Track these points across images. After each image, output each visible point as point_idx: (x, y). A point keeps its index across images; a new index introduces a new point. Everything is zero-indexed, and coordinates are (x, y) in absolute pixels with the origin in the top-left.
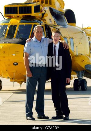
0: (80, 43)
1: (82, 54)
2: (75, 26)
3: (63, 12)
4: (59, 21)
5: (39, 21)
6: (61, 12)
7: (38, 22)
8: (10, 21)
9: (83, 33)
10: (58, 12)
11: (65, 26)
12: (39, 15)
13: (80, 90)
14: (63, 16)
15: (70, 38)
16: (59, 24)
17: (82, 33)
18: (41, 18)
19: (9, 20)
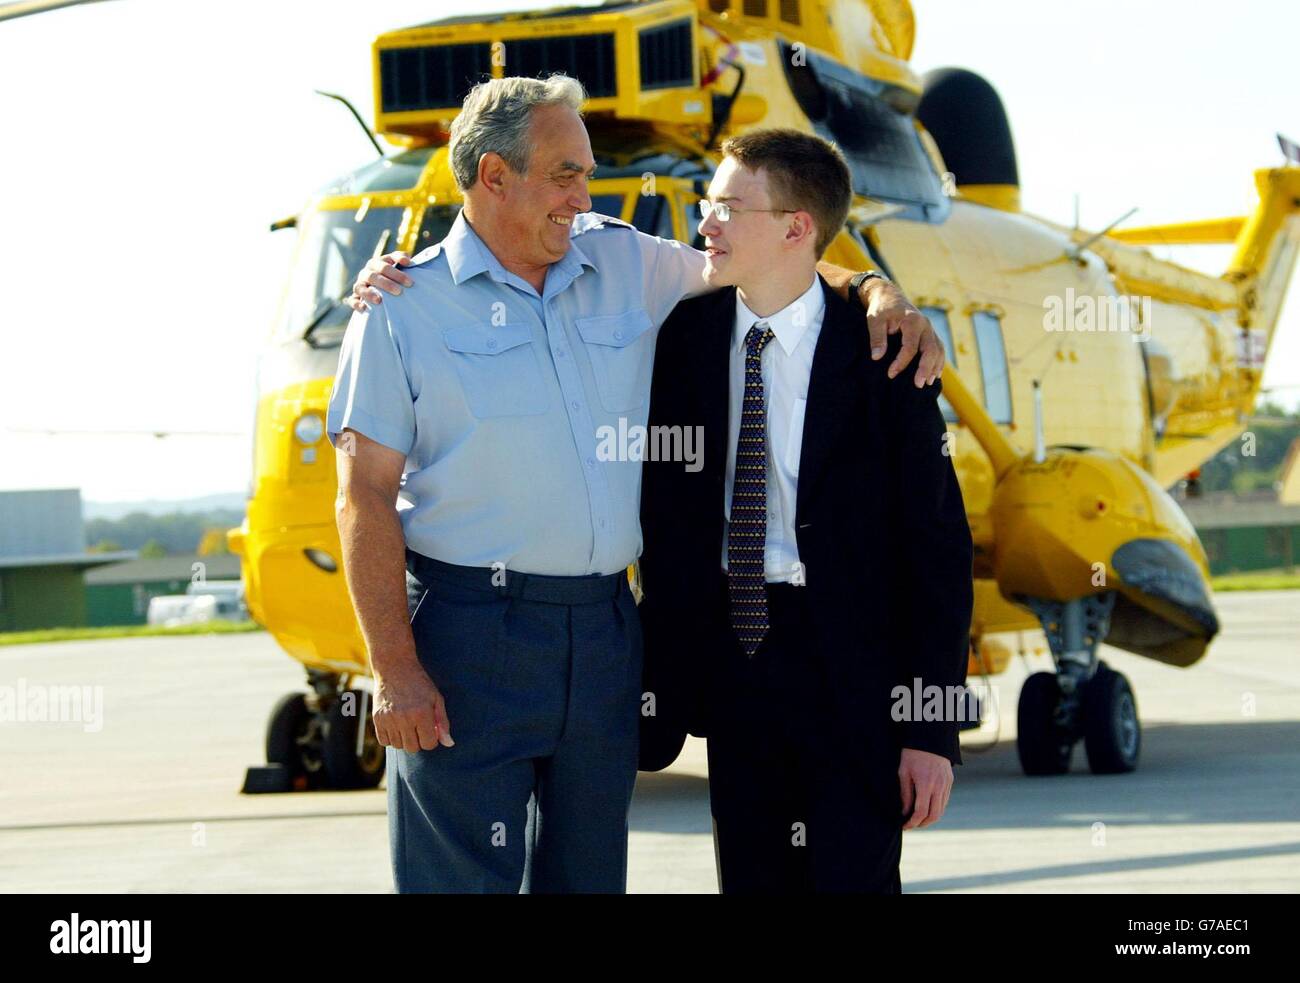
0: (1059, 355)
1: (1079, 449)
2: (1012, 205)
3: (906, 82)
4: (868, 161)
5: (691, 166)
6: (891, 89)
7: (679, 170)
8: (427, 171)
9: (1083, 263)
10: (862, 86)
11: (924, 210)
12: (685, 106)
13: (1080, 773)
14: (908, 124)
15: (971, 311)
16: (872, 189)
17: (1074, 266)
18: (705, 137)
19: (419, 163)
